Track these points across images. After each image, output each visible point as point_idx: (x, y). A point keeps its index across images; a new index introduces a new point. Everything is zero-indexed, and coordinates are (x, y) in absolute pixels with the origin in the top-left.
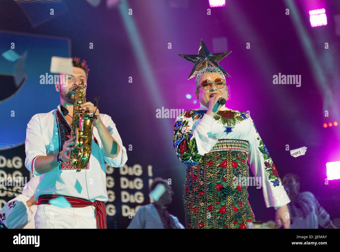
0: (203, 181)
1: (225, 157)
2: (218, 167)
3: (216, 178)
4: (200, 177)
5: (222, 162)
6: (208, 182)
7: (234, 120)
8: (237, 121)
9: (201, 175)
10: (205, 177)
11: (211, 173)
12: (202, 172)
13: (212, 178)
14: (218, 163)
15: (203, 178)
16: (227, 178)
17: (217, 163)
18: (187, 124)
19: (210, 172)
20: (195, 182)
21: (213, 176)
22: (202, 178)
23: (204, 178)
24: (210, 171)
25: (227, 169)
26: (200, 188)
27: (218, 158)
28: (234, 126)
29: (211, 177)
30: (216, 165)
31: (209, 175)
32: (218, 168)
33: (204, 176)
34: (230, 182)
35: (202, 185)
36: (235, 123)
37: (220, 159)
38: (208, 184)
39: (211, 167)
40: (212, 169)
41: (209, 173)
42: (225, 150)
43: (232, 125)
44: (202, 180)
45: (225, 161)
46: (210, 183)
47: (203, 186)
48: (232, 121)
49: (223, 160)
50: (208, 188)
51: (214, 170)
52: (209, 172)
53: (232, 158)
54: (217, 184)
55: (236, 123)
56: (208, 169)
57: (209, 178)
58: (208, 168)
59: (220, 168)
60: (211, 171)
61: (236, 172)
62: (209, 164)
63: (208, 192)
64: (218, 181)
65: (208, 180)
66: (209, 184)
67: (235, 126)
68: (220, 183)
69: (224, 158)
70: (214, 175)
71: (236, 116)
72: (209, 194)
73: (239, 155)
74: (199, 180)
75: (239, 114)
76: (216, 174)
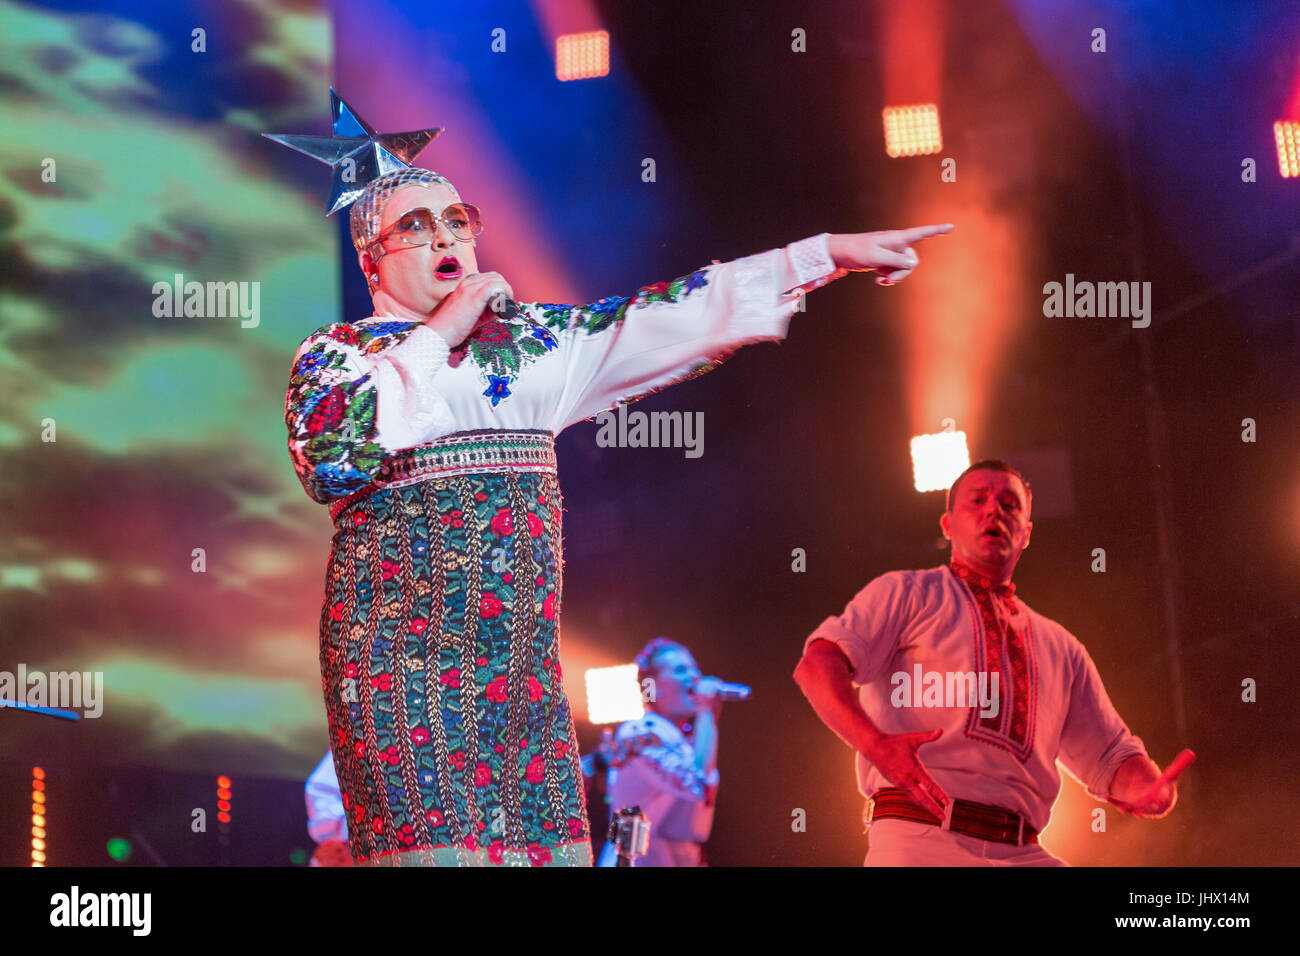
0: (429, 580)
1: (502, 498)
2: (483, 533)
3: (479, 573)
4: (415, 566)
5: (496, 514)
6: (451, 585)
7: (516, 353)
8: (526, 354)
9: (419, 561)
10: (435, 566)
11: (460, 553)
12: (420, 549)
13: (464, 572)
14: (483, 518)
15: (428, 570)
16: (515, 574)
17: (479, 519)
18: (342, 362)
19: (456, 551)
20: (389, 584)
21: (467, 564)
22: (423, 571)
23: (434, 571)
24: (453, 545)
25: (515, 541)
26: (414, 605)
27: (480, 499)
28: (515, 373)
29: (459, 568)
30: (475, 524)
31: (451, 560)
32: (485, 538)
33: (433, 563)
34: (524, 587)
35: (422, 597)
36: (518, 362)
37: (485, 502)
38: (450, 592)
39: (459, 532)
40: (463, 538)
41: (454, 555)
42: (498, 470)
43: (508, 370)
44: (423, 576)
45: (505, 511)
46: (458, 588)
47: (428, 600)
48: (507, 353)
49: (497, 508)
50: (447, 607)
51: (470, 544)
52: (451, 549)
53: (527, 502)
54: (483, 592)
55: (522, 363)
56: (446, 539)
57: (452, 571)
58: (447, 536)
59: (490, 536)
60: (458, 547)
61: (541, 551)
62: (449, 519)
63: (444, 622)
64: (488, 582)
65: (449, 580)
66: (453, 594)
67: (518, 375)
68: (494, 590)
69: (501, 502)
70: (471, 561)
71: (519, 338)
72: (450, 630)
73: (543, 489)
74: (410, 577)
75: (527, 329)
76: (478, 556)
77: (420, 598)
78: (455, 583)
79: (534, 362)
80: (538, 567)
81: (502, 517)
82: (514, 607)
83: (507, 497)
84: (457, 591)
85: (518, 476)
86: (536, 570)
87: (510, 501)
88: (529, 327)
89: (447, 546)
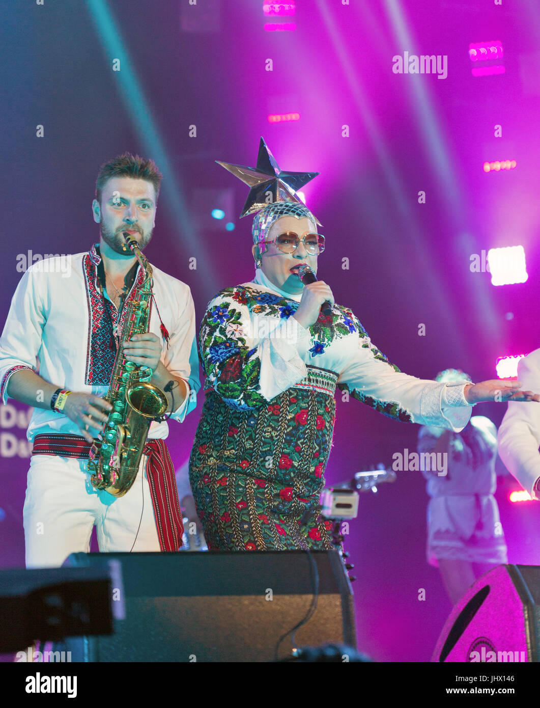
0: (253, 441)
1: (305, 403)
2: (289, 421)
3: (282, 442)
4: (247, 431)
5: (299, 411)
6: (265, 446)
7: (332, 331)
8: (338, 333)
9: (250, 429)
10: (258, 433)
11: (274, 429)
12: (252, 422)
13: (274, 440)
14: (291, 412)
15: (254, 435)
16: (303, 448)
17: (289, 412)
18: (238, 318)
19: (272, 427)
20: (231, 439)
21: (276, 436)
22: (251, 435)
23: (257, 436)
24: (271, 424)
25: (307, 429)
26: (243, 453)
27: (292, 402)
28: (329, 342)
29: (272, 437)
30: (286, 414)
31: (268, 432)
32: (290, 424)
33: (258, 431)
34: (307, 455)
35: (248, 449)
36: (332, 336)
37: (295, 403)
38: (264, 450)
39: (276, 418)
40: (278, 421)
41: (270, 429)
42: (306, 388)
43: (326, 340)
44: (250, 438)
45: (304, 411)
46: (269, 448)
47: (251, 451)
48: (328, 330)
49: (301, 408)
50: (261, 457)
51: (281, 425)
52: (269, 426)
53: (318, 409)
54: (283, 453)
55: (334, 337)
56: (268, 420)
57: (267, 438)
58: (269, 418)
59: (293, 423)
60: (273, 426)
61: (321, 438)
62: (272, 409)
63: (258, 465)
64: (286, 449)
65: (265, 443)
66: (266, 451)
67: (331, 344)
68: (289, 454)
69: (304, 405)
70: (279, 435)
71: (336, 323)
72: (260, 470)
73: (329, 404)
74: (243, 437)
75: (341, 318)
76: (284, 433)
77: (246, 450)
78: (268, 445)
79: (341, 338)
80: (317, 446)
81: (303, 413)
82: (299, 465)
83: (308, 403)
84: (268, 450)
85: (316, 393)
86: (315, 448)
87: (309, 406)
88: (343, 317)
89: (268, 423)
